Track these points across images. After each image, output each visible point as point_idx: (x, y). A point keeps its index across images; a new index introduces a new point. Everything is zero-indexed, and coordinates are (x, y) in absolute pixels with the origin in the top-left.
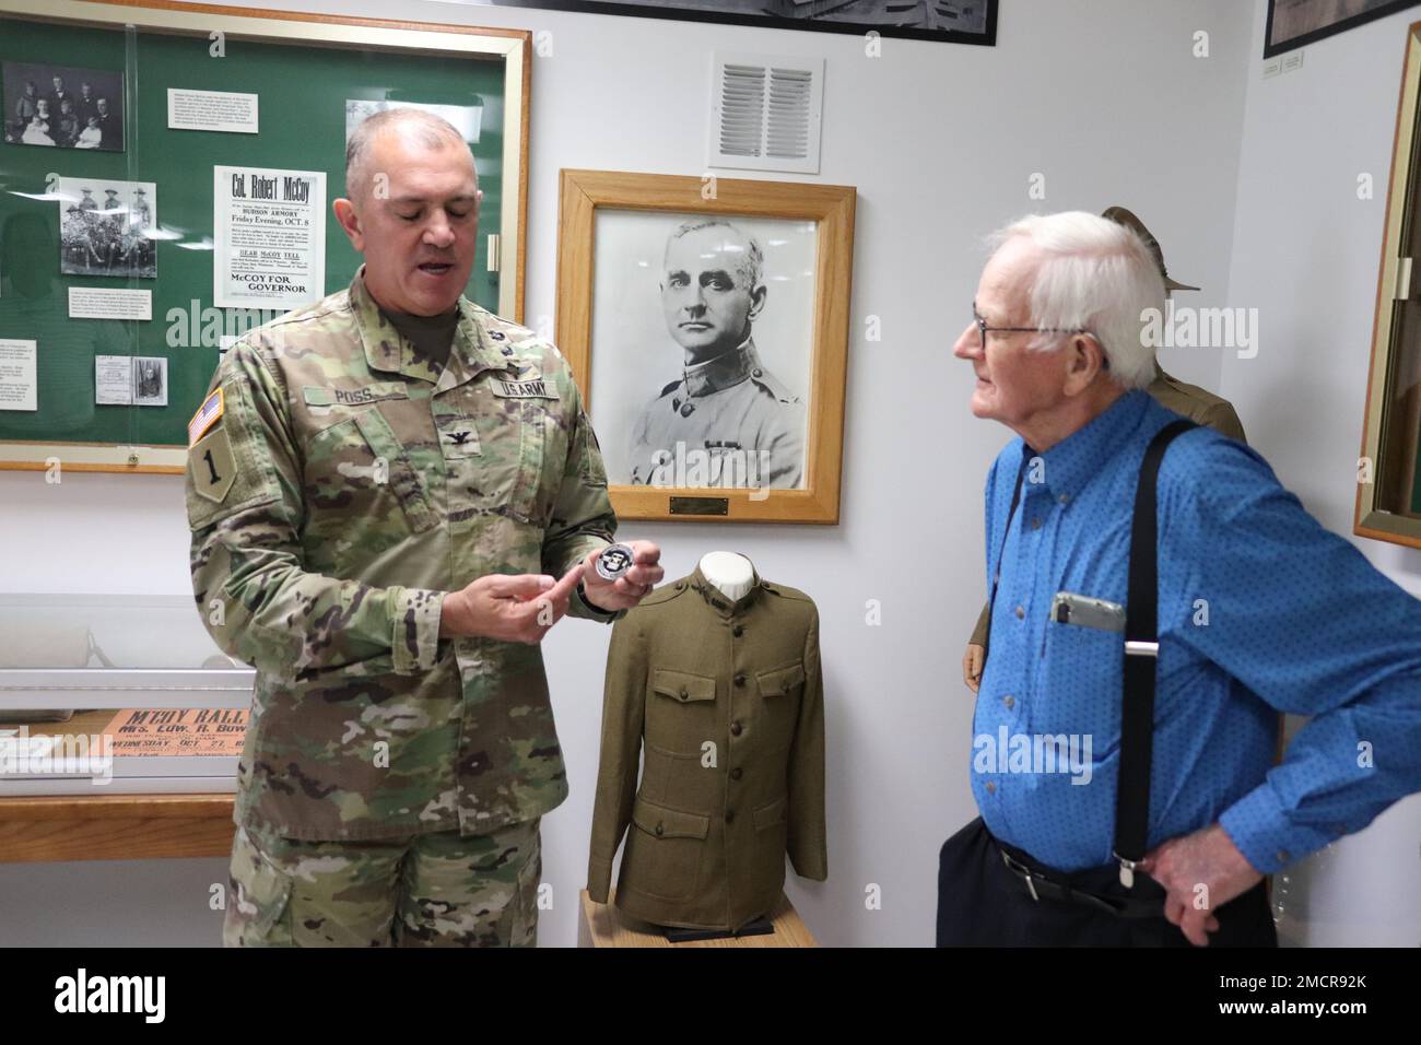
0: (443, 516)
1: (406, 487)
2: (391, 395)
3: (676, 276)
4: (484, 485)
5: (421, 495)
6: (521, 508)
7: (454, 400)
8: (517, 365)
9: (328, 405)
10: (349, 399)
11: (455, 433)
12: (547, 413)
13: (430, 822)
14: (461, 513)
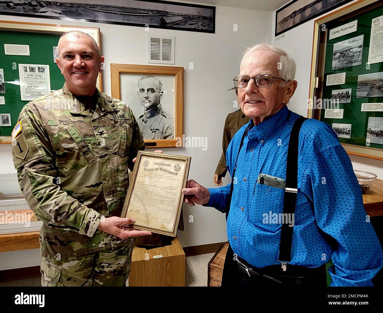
0: (97, 157)
1: (85, 149)
2: (78, 121)
3: (141, 89)
4: (110, 146)
5: (90, 151)
6: (121, 152)
7: (98, 122)
8: (116, 110)
9: (57, 125)
10: (64, 123)
11: (99, 131)
12: (126, 123)
13: (102, 247)
14: (103, 155)
